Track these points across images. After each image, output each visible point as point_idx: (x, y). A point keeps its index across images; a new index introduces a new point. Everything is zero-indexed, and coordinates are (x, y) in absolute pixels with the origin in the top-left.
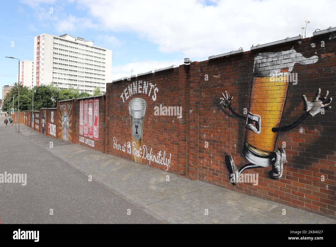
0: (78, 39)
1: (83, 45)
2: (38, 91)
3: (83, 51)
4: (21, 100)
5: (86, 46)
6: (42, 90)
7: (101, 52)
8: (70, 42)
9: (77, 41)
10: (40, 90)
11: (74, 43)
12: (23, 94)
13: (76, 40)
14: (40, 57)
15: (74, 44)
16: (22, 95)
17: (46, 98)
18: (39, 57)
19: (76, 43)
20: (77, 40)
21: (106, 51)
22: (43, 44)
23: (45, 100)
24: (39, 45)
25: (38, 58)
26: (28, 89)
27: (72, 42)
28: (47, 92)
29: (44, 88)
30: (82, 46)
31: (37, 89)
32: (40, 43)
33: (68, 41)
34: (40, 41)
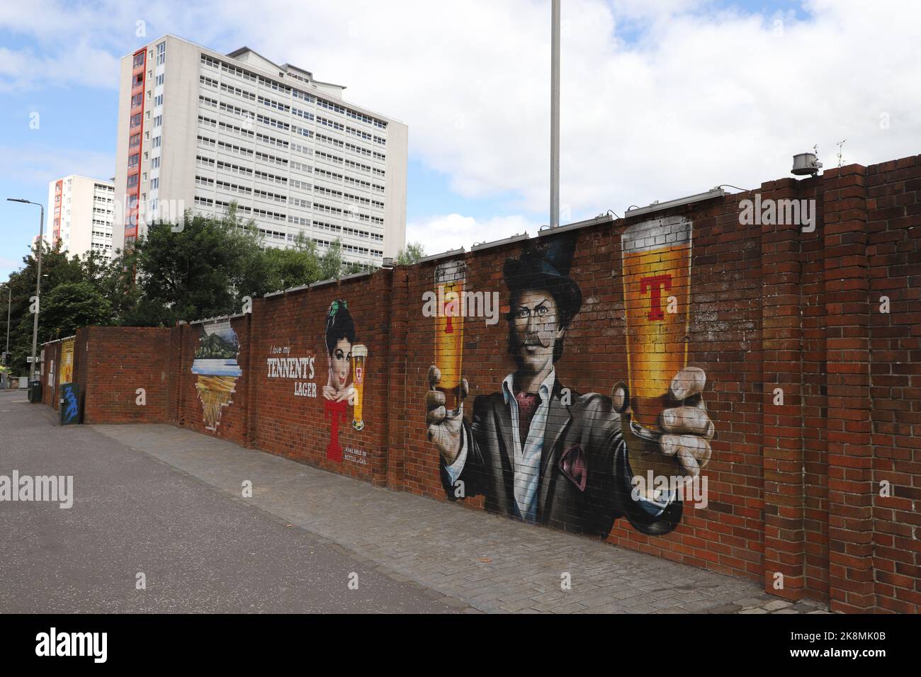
0: (289, 74)
1: (308, 96)
3: (309, 121)
4: (68, 303)
5: (319, 102)
7: (371, 129)
8: (261, 78)
9: (287, 80)
11: (275, 83)
13: (281, 75)
14: (144, 136)
15: (277, 90)
18: (140, 133)
19: (282, 86)
20: (285, 74)
21: (388, 124)
22: (161, 79)
24: (141, 86)
25: (136, 138)
27: (268, 81)
30: (303, 100)
32: (147, 77)
33: (254, 75)
34: (148, 70)
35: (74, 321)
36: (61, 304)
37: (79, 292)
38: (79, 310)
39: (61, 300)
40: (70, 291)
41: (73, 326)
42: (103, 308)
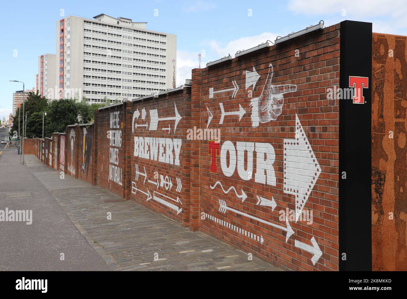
0: (122, 21)
1: (130, 29)
2: (58, 108)
3: (130, 40)
4: (37, 119)
5: (135, 30)
6: (63, 106)
7: (159, 39)
8: (109, 26)
9: (121, 24)
10: (61, 106)
11: (115, 27)
12: (39, 110)
13: (118, 22)
15: (116, 29)
16: (38, 112)
17: (69, 117)
18: (63, 52)
19: (118, 27)
20: (120, 22)
21: (167, 36)
22: (69, 32)
23: (68, 120)
24: (63, 34)
26: (48, 102)
27: (112, 26)
28: (70, 108)
29: (67, 103)
30: (127, 32)
31: (57, 104)
32: (65, 31)
33: (106, 25)
34: (65, 28)
35: (38, 125)
36: (34, 120)
37: (40, 115)
38: (40, 122)
39: (34, 118)
40: (37, 115)
41: (38, 127)
42: (48, 121)
